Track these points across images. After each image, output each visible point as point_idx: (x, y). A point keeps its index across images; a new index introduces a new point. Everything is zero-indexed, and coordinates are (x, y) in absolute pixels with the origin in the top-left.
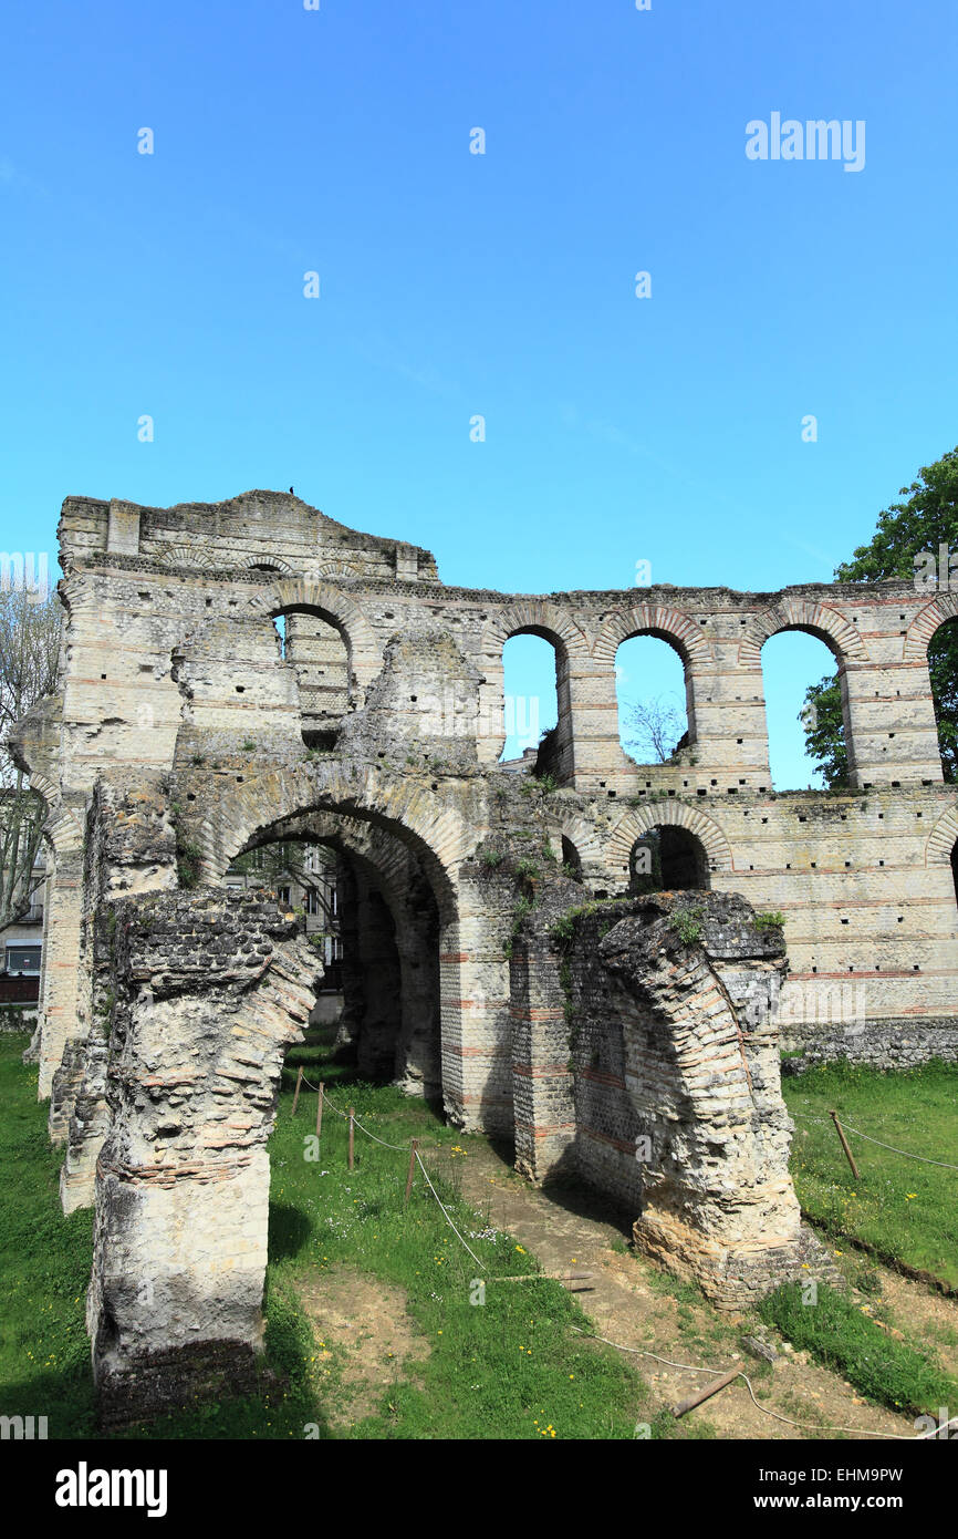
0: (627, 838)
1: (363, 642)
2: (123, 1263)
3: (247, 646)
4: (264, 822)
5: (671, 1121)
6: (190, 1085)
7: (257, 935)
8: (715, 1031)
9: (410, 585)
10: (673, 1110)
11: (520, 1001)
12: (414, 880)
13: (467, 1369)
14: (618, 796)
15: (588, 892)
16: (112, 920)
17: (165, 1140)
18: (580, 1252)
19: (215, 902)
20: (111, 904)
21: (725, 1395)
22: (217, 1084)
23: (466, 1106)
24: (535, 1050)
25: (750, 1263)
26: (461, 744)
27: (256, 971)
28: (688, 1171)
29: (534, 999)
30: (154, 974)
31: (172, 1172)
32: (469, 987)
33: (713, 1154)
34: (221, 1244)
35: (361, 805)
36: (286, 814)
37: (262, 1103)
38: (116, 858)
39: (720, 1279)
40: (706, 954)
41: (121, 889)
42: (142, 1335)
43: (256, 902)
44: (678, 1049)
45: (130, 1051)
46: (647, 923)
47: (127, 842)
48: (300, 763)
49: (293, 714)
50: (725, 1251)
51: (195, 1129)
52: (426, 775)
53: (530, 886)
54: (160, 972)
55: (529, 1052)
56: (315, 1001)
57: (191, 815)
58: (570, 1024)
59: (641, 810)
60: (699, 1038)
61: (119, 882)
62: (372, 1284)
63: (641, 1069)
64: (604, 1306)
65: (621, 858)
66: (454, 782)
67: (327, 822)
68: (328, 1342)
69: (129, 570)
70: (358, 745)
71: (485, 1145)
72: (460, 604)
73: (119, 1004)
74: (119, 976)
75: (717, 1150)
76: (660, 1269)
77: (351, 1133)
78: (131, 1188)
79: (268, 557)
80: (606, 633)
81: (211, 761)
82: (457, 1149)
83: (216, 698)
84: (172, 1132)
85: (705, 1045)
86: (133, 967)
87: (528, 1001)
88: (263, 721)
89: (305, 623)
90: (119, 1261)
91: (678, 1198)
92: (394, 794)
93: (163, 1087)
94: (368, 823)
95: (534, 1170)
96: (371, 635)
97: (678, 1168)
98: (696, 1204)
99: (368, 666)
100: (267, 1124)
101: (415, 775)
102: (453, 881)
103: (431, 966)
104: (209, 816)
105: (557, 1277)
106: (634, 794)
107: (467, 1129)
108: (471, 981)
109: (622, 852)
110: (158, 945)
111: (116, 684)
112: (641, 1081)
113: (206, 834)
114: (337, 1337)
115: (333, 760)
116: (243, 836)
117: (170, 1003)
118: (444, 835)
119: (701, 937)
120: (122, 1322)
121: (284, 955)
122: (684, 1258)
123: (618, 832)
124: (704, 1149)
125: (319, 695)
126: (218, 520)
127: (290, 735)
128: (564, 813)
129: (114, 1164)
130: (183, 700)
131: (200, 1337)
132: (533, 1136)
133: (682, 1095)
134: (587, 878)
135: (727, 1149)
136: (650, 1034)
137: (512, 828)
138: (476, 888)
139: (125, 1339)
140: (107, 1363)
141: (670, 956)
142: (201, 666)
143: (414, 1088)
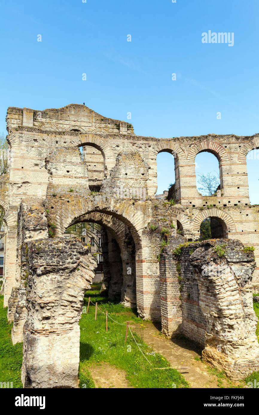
0: (199, 221)
1: (109, 155)
2: (33, 360)
3: (70, 157)
4: (77, 216)
5: (215, 317)
6: (53, 303)
7: (75, 253)
8: (230, 287)
9: (124, 136)
10: (215, 313)
11: (163, 276)
12: (127, 235)
14: (196, 207)
15: (186, 239)
16: (27, 248)
17: (46, 321)
18: (184, 360)
19: (61, 242)
20: (26, 243)
22: (62, 302)
23: (145, 311)
24: (168, 292)
25: (242, 365)
27: (75, 265)
28: (221, 334)
29: (168, 275)
30: (41, 266)
31: (48, 331)
32: (146, 271)
33: (229, 328)
34: (64, 355)
35: (109, 210)
36: (84, 213)
37: (77, 309)
38: (28, 228)
39: (232, 370)
40: (227, 260)
41: (29, 238)
42: (39, 383)
43: (74, 242)
44: (217, 293)
45: (34, 292)
46: (206, 250)
47: (31, 223)
48: (88, 196)
49: (86, 180)
50: (234, 361)
51: (55, 317)
52: (131, 200)
53: (166, 237)
54: (43, 265)
55: (166, 293)
56: (95, 275)
57: (53, 214)
58: (180, 283)
59: (204, 211)
60: (225, 289)
61: (29, 236)
62: (114, 369)
63: (204, 299)
64: (192, 378)
65: (197, 228)
66: (140, 202)
67: (97, 216)
69: (30, 132)
70: (108, 190)
71: (151, 324)
72: (142, 142)
73: (30, 276)
74: (30, 267)
75: (231, 327)
76: (211, 367)
77: (107, 319)
78: (34, 336)
79: (76, 127)
80: (192, 151)
81: (59, 195)
82: (142, 325)
83: (60, 175)
84: (47, 318)
85: (227, 291)
86: (34, 264)
87: (166, 276)
88: (76, 182)
89: (89, 149)
90: (31, 360)
91: (217, 343)
92: (120, 206)
93: (44, 304)
94: (111, 216)
95: (168, 333)
96: (111, 153)
97: (217, 333)
98: (223, 345)
99: (111, 163)
100: (79, 316)
101: (127, 200)
102: (140, 235)
103: (133, 264)
104: (58, 214)
105: (176, 368)
106: (201, 206)
107: (145, 318)
108: (146, 269)
109: (197, 226)
110: (42, 256)
111: (27, 170)
112: (204, 303)
113: (57, 220)
115: (99, 195)
116: (69, 221)
117: (47, 276)
118: (137, 220)
119: (225, 254)
120: (33, 379)
121: (84, 260)
122: (219, 363)
123: (196, 219)
124: (226, 326)
125: (94, 173)
126: (60, 114)
127: (85, 187)
128: (177, 212)
129: (29, 328)
130: (49, 175)
131: (58, 385)
132: (168, 321)
133: (219, 308)
134: (185, 234)
135: (234, 327)
136: (208, 287)
137: (160, 217)
138: (148, 238)
139: (34, 384)
141: (214, 261)
142: (55, 164)
143: (127, 305)
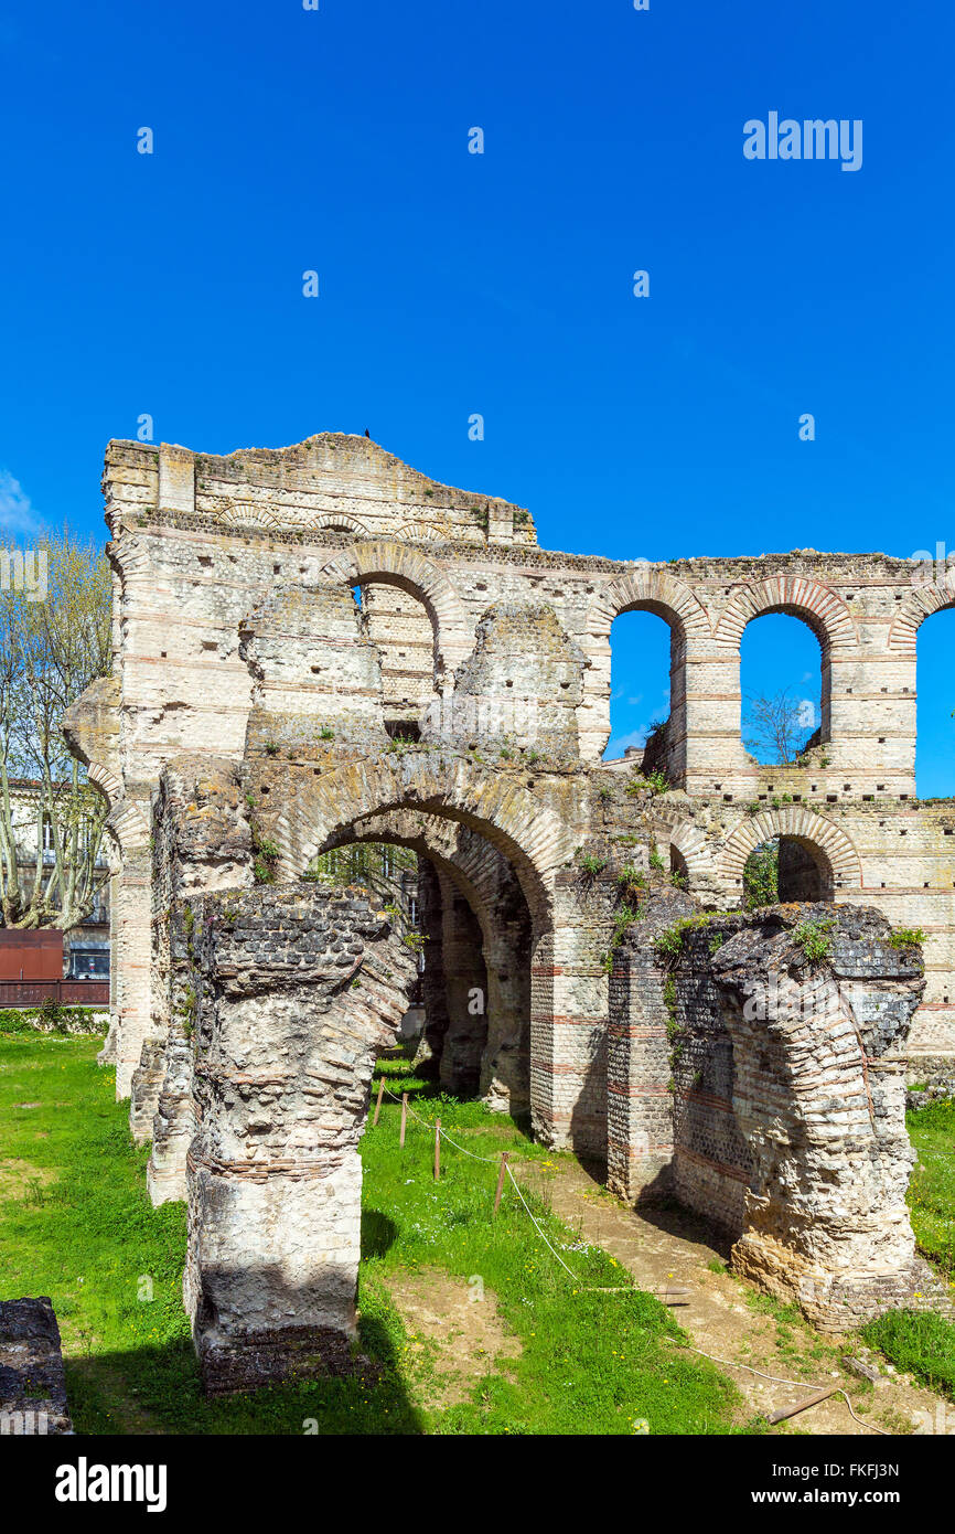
0: (742, 848)
1: (451, 618)
2: (219, 1250)
3: (323, 621)
4: (344, 818)
5: (781, 1145)
6: (280, 1084)
7: (348, 933)
8: (837, 1055)
9: (506, 550)
10: (783, 1134)
11: (620, 1018)
12: (504, 887)
13: (559, 1368)
14: (735, 800)
15: (697, 903)
16: (189, 918)
17: (257, 1136)
18: (674, 1270)
19: (302, 898)
20: (186, 901)
21: (822, 1408)
22: (307, 1084)
23: (555, 1124)
24: (633, 1069)
25: (856, 1289)
26: (561, 737)
27: (347, 971)
28: (795, 1196)
29: (634, 1016)
30: (241, 970)
31: (264, 1168)
32: (563, 1002)
33: (825, 1180)
34: (315, 1238)
35: (449, 803)
36: (368, 810)
37: (353, 1105)
38: (189, 853)
39: (823, 1303)
40: (833, 972)
41: (195, 886)
42: (240, 1317)
43: (345, 899)
44: (794, 1071)
45: (218, 1048)
46: (767, 936)
47: (199, 836)
48: (383, 755)
49: (375, 700)
50: (831, 1276)
51: (286, 1127)
52: (522, 770)
53: (634, 896)
54: (246, 969)
55: (626, 1071)
56: (408, 1004)
57: (265, 809)
58: (672, 1043)
59: (760, 816)
60: (819, 1061)
61: (193, 880)
62: (462, 1287)
63: (750, 1091)
64: (699, 1321)
65: (734, 869)
66: (553, 780)
67: (409, 823)
68: (420, 1336)
69: (187, 529)
71: (575, 1163)
72: (563, 571)
73: (204, 1001)
74: (202, 974)
75: (831, 1177)
76: (759, 1290)
77: (438, 1144)
78: (224, 1181)
79: (341, 517)
80: (733, 610)
81: (286, 750)
83: (290, 680)
84: (261, 1130)
85: (824, 1068)
86: (218, 963)
87: (628, 1018)
88: (341, 707)
89: (384, 598)
90: (215, 1248)
91: (784, 1223)
92: (486, 791)
93: (252, 1086)
94: (456, 824)
95: (627, 1190)
96: (461, 610)
97: (785, 1193)
98: (802, 1229)
99: (458, 645)
100: (358, 1126)
101: (509, 771)
102: (549, 889)
103: (521, 979)
104: (285, 811)
105: (651, 1291)
106: (753, 799)
107: (557, 1146)
108: (564, 995)
109: (735, 864)
110: (244, 940)
111: (178, 664)
112: (749, 1104)
113: (282, 831)
114: (428, 1332)
115: (419, 752)
116: (321, 834)
117: (257, 1001)
118: (540, 839)
119: (828, 953)
120: (220, 1304)
121: (376, 956)
122: (786, 1281)
123: (732, 841)
124: (816, 1175)
125: (399, 680)
126: (283, 470)
127: (371, 723)
128: (672, 819)
129: (206, 1158)
130: (251, 682)
131: (296, 1322)
132: (627, 1155)
133: (795, 1119)
134: (695, 891)
135: (841, 1175)
136: (763, 1055)
137: (616, 832)
138: (574, 897)
139: (224, 1319)
140: (209, 1339)
141: (793, 972)
142: (273, 643)
143: (499, 1104)
